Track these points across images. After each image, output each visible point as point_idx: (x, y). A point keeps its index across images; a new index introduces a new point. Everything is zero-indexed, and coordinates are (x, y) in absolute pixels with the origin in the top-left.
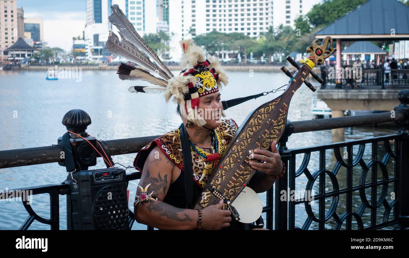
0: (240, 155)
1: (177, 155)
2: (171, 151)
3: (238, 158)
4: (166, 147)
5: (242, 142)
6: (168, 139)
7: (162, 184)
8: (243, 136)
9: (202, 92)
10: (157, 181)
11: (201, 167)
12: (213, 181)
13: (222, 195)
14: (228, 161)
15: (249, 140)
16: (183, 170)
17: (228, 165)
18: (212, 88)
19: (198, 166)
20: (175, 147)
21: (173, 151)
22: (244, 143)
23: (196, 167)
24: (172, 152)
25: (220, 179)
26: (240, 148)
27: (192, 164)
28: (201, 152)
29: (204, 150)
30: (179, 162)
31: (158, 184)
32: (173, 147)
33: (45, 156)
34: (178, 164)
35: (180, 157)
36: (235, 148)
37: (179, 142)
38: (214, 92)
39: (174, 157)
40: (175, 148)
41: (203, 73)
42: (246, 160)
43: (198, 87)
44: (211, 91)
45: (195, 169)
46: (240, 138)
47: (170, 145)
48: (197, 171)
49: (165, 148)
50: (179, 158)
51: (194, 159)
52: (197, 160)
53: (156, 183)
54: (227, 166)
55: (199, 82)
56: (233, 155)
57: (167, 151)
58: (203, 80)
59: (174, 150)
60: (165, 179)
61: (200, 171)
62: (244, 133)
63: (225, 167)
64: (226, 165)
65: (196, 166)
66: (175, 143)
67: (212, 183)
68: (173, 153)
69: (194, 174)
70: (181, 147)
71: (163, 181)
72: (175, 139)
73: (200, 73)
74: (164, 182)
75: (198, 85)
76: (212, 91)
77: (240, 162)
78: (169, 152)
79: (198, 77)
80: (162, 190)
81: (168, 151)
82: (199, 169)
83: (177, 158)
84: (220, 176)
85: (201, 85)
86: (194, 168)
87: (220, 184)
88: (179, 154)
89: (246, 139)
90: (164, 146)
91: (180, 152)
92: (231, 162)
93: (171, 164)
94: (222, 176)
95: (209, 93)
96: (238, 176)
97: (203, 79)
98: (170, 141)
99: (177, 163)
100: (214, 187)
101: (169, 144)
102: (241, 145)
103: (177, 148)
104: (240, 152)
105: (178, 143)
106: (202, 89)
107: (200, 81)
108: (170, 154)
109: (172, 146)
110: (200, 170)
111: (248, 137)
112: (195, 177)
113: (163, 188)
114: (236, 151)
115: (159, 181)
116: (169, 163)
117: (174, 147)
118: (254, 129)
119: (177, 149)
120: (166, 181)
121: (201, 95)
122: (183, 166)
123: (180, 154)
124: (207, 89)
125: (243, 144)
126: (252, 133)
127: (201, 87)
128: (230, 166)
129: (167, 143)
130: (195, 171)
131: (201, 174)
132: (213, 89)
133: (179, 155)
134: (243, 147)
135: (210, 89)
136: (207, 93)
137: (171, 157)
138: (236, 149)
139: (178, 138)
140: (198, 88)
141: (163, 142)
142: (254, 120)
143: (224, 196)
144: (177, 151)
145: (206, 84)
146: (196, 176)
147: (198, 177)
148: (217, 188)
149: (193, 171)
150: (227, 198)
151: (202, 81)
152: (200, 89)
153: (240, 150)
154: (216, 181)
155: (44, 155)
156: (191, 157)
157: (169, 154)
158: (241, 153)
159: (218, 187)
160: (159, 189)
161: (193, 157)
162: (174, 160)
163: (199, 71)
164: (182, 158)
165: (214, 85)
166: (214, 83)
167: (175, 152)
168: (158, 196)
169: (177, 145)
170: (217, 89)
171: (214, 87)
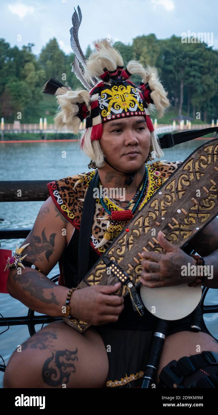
0: (162, 215)
1: (74, 207)
2: (65, 200)
3: (158, 219)
4: (59, 194)
5: (168, 196)
6: (68, 183)
7: (46, 246)
8: (172, 186)
9: (106, 115)
10: (39, 242)
11: (104, 228)
12: (113, 250)
13: (123, 273)
14: (141, 223)
15: (181, 194)
16: (78, 228)
17: (141, 229)
18: (124, 110)
19: (100, 226)
20: (74, 194)
21: (68, 200)
22: (172, 197)
23: (96, 227)
24: (66, 202)
25: (124, 248)
26: (164, 205)
27: (93, 222)
28: (112, 205)
29: (116, 204)
30: (74, 217)
31: (40, 245)
32: (71, 195)
34: (72, 220)
35: (77, 210)
36: (155, 204)
37: (85, 188)
38: (126, 116)
39: (66, 208)
40: (73, 196)
41: (115, 87)
42: (169, 224)
43: (102, 107)
44: (121, 114)
45: (95, 229)
46: (165, 190)
47: (66, 192)
48: (97, 233)
49: (57, 195)
50: (74, 211)
51: (98, 215)
52: (102, 216)
53: (37, 244)
54: (139, 231)
55: (105, 101)
56: (151, 214)
57: (58, 199)
58: (111, 98)
59: (70, 199)
60: (50, 239)
61: (100, 234)
62: (173, 182)
63: (135, 231)
64: (137, 228)
65: (97, 225)
66: (76, 190)
67: (110, 253)
68: (67, 204)
69: (93, 237)
70: (85, 196)
71: (48, 242)
72: (80, 184)
73: (110, 88)
74: (49, 244)
75: (102, 105)
76: (123, 115)
77: (160, 225)
78: (61, 202)
79: (106, 93)
80: (43, 254)
81: (60, 199)
82: (100, 230)
83: (72, 211)
84: (124, 243)
85: (106, 105)
86: (93, 227)
87: (122, 255)
88: (77, 205)
89: (175, 192)
90: (57, 192)
91: (80, 203)
92: (146, 224)
93: (61, 218)
94: (128, 244)
95: (116, 118)
96: (153, 246)
97: (112, 96)
98: (70, 185)
99: (71, 217)
100: (113, 258)
101: (65, 190)
102: (166, 200)
103: (79, 196)
104: (163, 210)
105: (84, 190)
106: (107, 111)
107: (107, 98)
108: (62, 204)
109: (69, 194)
110: (102, 231)
111: (179, 189)
112: (93, 241)
113: (45, 252)
114: (156, 208)
115: (42, 242)
116: (59, 217)
118: (192, 177)
119: (77, 198)
120: (52, 243)
121: (105, 119)
122: (79, 223)
123: (79, 205)
124: (114, 111)
125: (170, 199)
126: (188, 184)
127: (106, 108)
128: (144, 230)
129: (63, 188)
130: (94, 232)
131: (102, 237)
132: (126, 111)
133: (77, 207)
134: (169, 204)
135: (120, 111)
136: (114, 117)
137: (62, 208)
138: (157, 205)
139: (85, 183)
140: (102, 109)
141: (58, 187)
142: (194, 164)
143: (126, 274)
144: (76, 201)
145: (114, 104)
146: (95, 240)
147: (97, 241)
148: (117, 261)
149: (91, 232)
150: (131, 278)
151: (109, 98)
152: (105, 110)
153: (163, 208)
154: (117, 250)
156: (95, 211)
157: (60, 204)
158: (163, 213)
159: (119, 259)
160: (39, 253)
161: (97, 212)
162: (66, 213)
163: (110, 85)
164: (80, 212)
165: (130, 105)
166: (130, 103)
167: (71, 202)
168: (36, 262)
169: (80, 192)
170: (134, 112)
171: (128, 109)
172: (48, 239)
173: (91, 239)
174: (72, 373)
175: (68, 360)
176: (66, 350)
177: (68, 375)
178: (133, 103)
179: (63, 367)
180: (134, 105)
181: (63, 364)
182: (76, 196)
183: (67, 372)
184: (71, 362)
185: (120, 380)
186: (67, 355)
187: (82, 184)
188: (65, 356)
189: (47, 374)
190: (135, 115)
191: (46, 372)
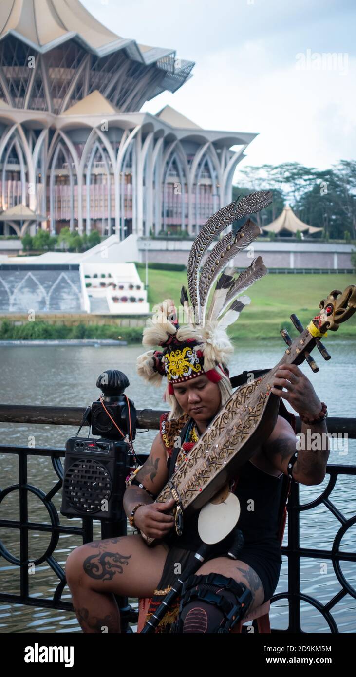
1: (172, 437)
2: (167, 430)
7: (152, 469)
9: (170, 379)
15: (222, 430)
16: (171, 456)
18: (179, 376)
20: (175, 426)
21: (169, 431)
22: (216, 433)
26: (210, 440)
30: (169, 446)
33: (66, 417)
34: (167, 448)
36: (206, 438)
37: (186, 420)
38: (184, 381)
40: (174, 428)
41: (173, 353)
42: (210, 457)
47: (170, 423)
50: (171, 441)
55: (166, 366)
57: (163, 430)
66: (178, 422)
68: (167, 434)
70: (184, 427)
71: (154, 466)
73: (170, 353)
74: (154, 468)
78: (164, 432)
79: (167, 358)
80: (149, 476)
83: (169, 440)
85: (167, 370)
88: (176, 436)
89: (218, 428)
90: (164, 423)
93: (162, 446)
94: (185, 472)
99: (167, 446)
100: (175, 484)
102: (212, 435)
103: (179, 428)
106: (169, 375)
107: (167, 364)
108: (164, 434)
113: (150, 474)
114: (206, 442)
115: (150, 465)
117: (173, 426)
120: (156, 467)
122: (172, 451)
124: (173, 377)
127: (168, 373)
132: (181, 377)
135: (177, 377)
137: (164, 437)
141: (166, 418)
146: (177, 467)
155: (65, 415)
165: (184, 371)
166: (184, 369)
167: (171, 433)
168: (143, 482)
169: (181, 423)
170: (188, 377)
171: (182, 375)
172: (154, 463)
173: (175, 466)
174: (117, 573)
175: (116, 561)
176: (117, 554)
177: (112, 574)
178: (187, 368)
179: (107, 566)
180: (187, 370)
181: (109, 563)
182: (177, 427)
183: (111, 571)
184: (119, 564)
185: (163, 590)
186: (116, 557)
187: (185, 417)
188: (113, 558)
189: (88, 567)
190: (189, 379)
191: (88, 565)
